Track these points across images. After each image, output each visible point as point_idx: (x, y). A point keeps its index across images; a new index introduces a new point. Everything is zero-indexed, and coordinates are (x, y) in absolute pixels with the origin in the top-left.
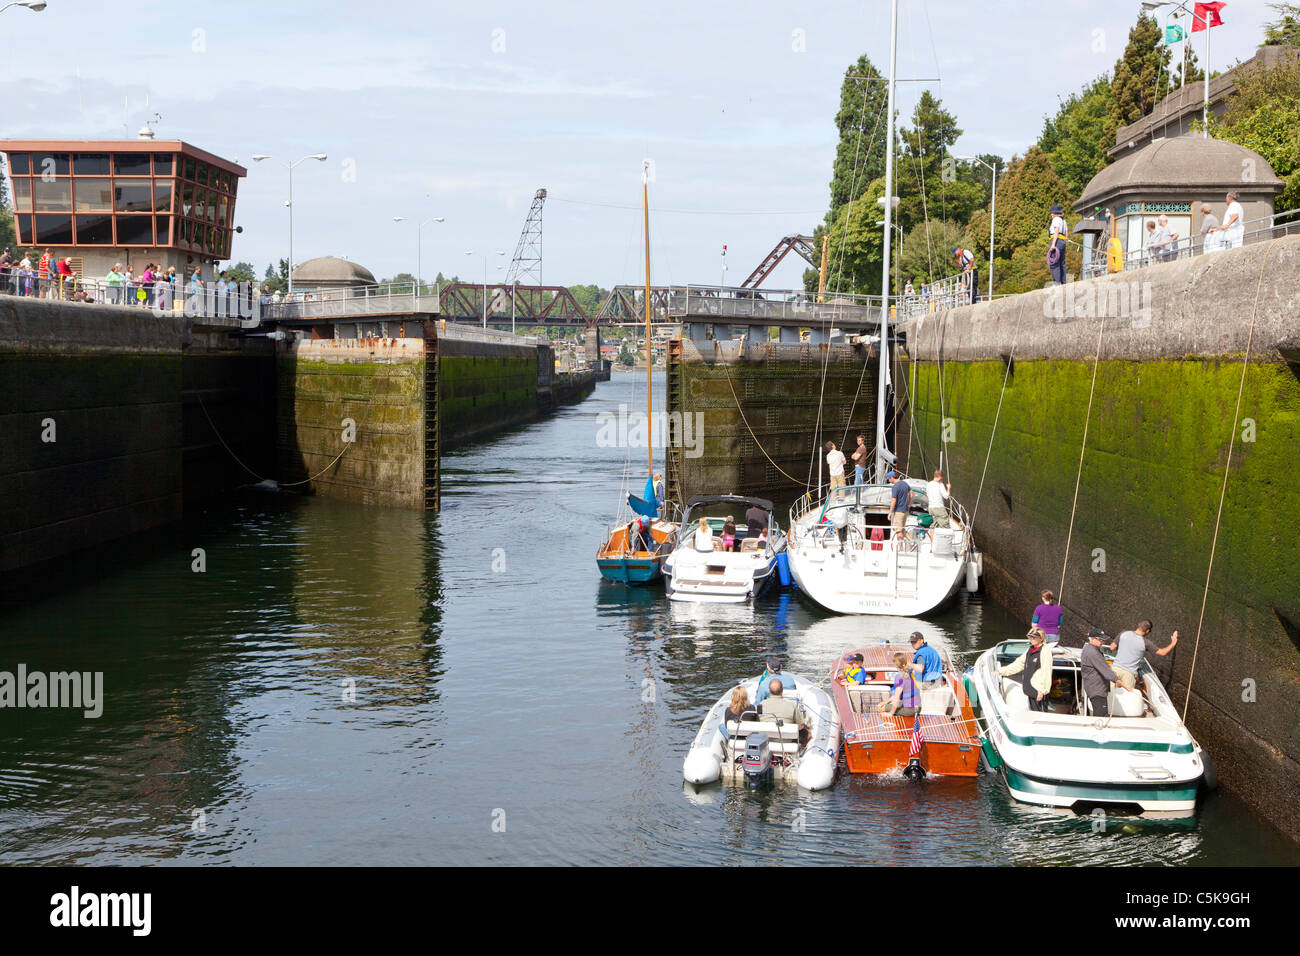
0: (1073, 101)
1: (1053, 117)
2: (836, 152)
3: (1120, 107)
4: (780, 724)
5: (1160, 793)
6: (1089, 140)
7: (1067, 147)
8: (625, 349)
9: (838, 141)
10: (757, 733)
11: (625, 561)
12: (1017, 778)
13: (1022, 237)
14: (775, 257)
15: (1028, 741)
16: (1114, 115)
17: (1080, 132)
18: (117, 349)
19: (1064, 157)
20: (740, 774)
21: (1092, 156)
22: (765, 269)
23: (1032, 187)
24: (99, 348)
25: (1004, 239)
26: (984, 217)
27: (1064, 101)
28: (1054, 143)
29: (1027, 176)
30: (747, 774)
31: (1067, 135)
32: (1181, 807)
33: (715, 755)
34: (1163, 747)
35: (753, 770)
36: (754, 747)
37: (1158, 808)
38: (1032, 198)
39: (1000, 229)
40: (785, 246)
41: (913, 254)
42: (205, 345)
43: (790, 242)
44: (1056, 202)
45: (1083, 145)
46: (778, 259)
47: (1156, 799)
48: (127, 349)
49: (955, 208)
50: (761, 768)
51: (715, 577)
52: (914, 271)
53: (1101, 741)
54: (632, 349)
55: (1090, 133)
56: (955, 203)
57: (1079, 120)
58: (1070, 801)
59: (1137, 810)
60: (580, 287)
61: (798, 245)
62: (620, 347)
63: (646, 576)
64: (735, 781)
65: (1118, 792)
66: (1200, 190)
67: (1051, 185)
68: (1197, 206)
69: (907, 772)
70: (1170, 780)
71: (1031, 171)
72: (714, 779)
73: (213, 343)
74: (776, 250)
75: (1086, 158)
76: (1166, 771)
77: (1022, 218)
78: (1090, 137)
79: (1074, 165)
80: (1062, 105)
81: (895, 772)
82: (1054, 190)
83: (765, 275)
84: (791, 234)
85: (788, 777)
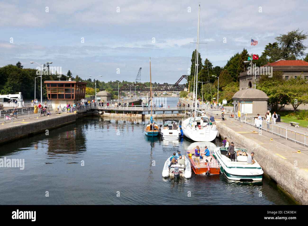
0: (232, 57)
1: (229, 60)
2: (191, 66)
3: (240, 65)
4: (181, 165)
5: (256, 177)
6: (235, 65)
7: (231, 66)
8: (155, 93)
9: (192, 64)
10: (176, 167)
11: (153, 132)
12: (228, 175)
13: (224, 86)
14: (181, 79)
15: (230, 168)
16: (239, 66)
17: (234, 63)
18: (64, 124)
19: (231, 68)
20: (173, 175)
21: (236, 68)
22: (179, 81)
23: (225, 77)
24: (61, 124)
25: (220, 86)
26: (217, 82)
27: (231, 58)
28: (229, 65)
29: (224, 75)
30: (175, 175)
31: (231, 64)
32: (260, 179)
33: (168, 171)
34: (255, 168)
35: (176, 174)
36: (176, 170)
37: (256, 180)
38: (225, 79)
39: (220, 84)
40: (183, 77)
41: (204, 89)
42: (80, 115)
43: (184, 76)
44: (229, 79)
45: (234, 66)
46: (182, 79)
47: (255, 178)
48: (66, 123)
49: (212, 79)
50: (178, 174)
51: (171, 135)
52: (205, 92)
53: (244, 167)
54: (156, 93)
55: (235, 63)
56: (212, 78)
57: (233, 61)
58: (239, 179)
59: (252, 180)
60: (147, 82)
61: (185, 77)
62: (154, 93)
63: (156, 135)
64: (172, 177)
65: (248, 177)
66: (254, 99)
67: (229, 76)
68: (254, 102)
69: (206, 174)
70: (258, 174)
71: (225, 74)
72: (168, 176)
73: (82, 115)
74: (181, 78)
75: (235, 68)
76: (257, 173)
77: (223, 82)
78: (235, 64)
79: (233, 69)
80: (230, 58)
81: (204, 174)
82: (229, 77)
83: (179, 82)
84: (184, 75)
85: (182, 176)
